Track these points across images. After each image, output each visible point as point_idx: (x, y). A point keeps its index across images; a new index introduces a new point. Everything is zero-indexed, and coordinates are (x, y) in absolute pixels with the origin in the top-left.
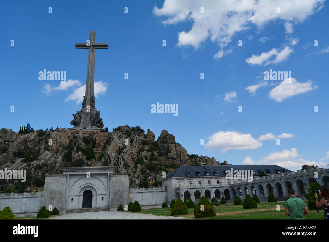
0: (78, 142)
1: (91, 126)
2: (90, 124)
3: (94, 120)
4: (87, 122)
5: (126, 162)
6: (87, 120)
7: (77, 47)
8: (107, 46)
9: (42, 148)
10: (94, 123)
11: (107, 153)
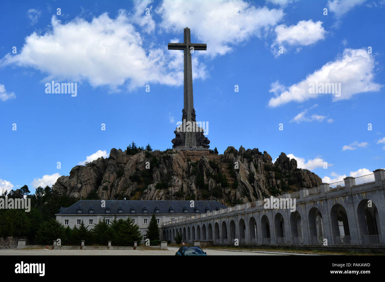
0: (205, 167)
1: (197, 145)
2: (196, 143)
3: (200, 139)
4: (193, 142)
5: (263, 191)
6: (192, 139)
7: (169, 48)
8: (206, 47)
9: (165, 172)
10: (201, 143)
11: (241, 180)
